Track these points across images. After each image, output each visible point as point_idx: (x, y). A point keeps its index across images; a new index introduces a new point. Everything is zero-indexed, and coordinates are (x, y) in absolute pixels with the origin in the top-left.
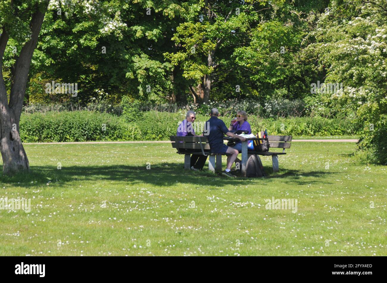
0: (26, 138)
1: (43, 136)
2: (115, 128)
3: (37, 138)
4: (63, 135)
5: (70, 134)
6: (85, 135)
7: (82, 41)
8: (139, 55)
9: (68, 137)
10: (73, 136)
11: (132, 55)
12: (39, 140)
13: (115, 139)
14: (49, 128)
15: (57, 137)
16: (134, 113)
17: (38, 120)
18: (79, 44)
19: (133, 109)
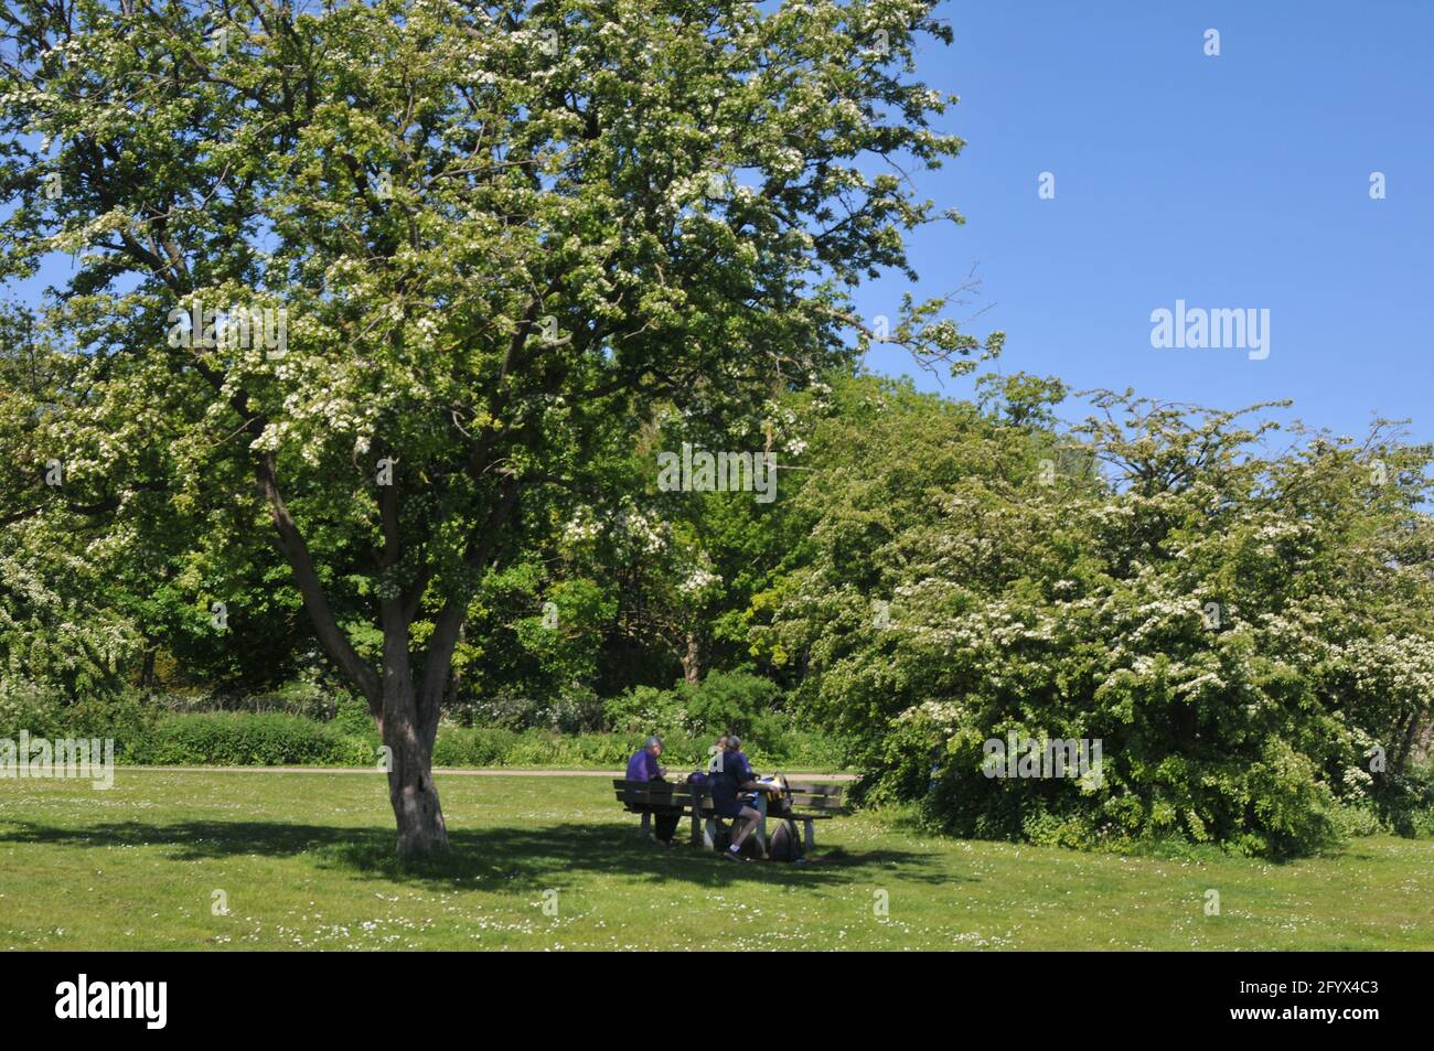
0: (185, 757)
1: (215, 754)
2: (330, 744)
3: (204, 758)
4: (248, 753)
5: (259, 751)
6: (283, 754)
7: (277, 597)
8: (358, 622)
9: (256, 757)
10: (265, 755)
11: (348, 621)
12: (206, 761)
13: (331, 762)
14: (224, 742)
15: (237, 757)
16: (357, 719)
17: (207, 728)
18: (272, 602)
19: (356, 712)
